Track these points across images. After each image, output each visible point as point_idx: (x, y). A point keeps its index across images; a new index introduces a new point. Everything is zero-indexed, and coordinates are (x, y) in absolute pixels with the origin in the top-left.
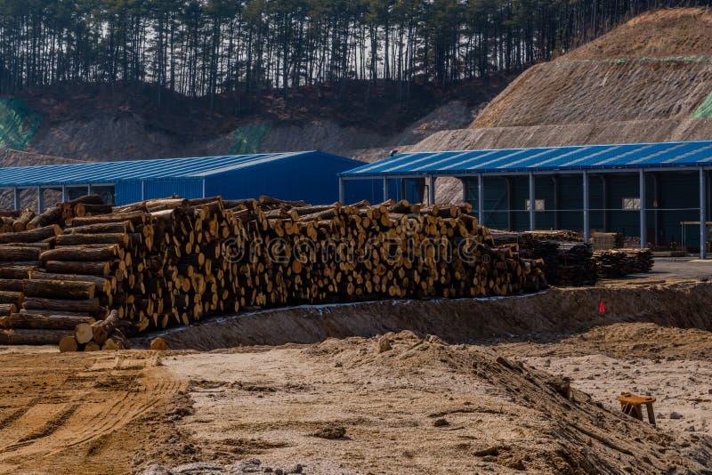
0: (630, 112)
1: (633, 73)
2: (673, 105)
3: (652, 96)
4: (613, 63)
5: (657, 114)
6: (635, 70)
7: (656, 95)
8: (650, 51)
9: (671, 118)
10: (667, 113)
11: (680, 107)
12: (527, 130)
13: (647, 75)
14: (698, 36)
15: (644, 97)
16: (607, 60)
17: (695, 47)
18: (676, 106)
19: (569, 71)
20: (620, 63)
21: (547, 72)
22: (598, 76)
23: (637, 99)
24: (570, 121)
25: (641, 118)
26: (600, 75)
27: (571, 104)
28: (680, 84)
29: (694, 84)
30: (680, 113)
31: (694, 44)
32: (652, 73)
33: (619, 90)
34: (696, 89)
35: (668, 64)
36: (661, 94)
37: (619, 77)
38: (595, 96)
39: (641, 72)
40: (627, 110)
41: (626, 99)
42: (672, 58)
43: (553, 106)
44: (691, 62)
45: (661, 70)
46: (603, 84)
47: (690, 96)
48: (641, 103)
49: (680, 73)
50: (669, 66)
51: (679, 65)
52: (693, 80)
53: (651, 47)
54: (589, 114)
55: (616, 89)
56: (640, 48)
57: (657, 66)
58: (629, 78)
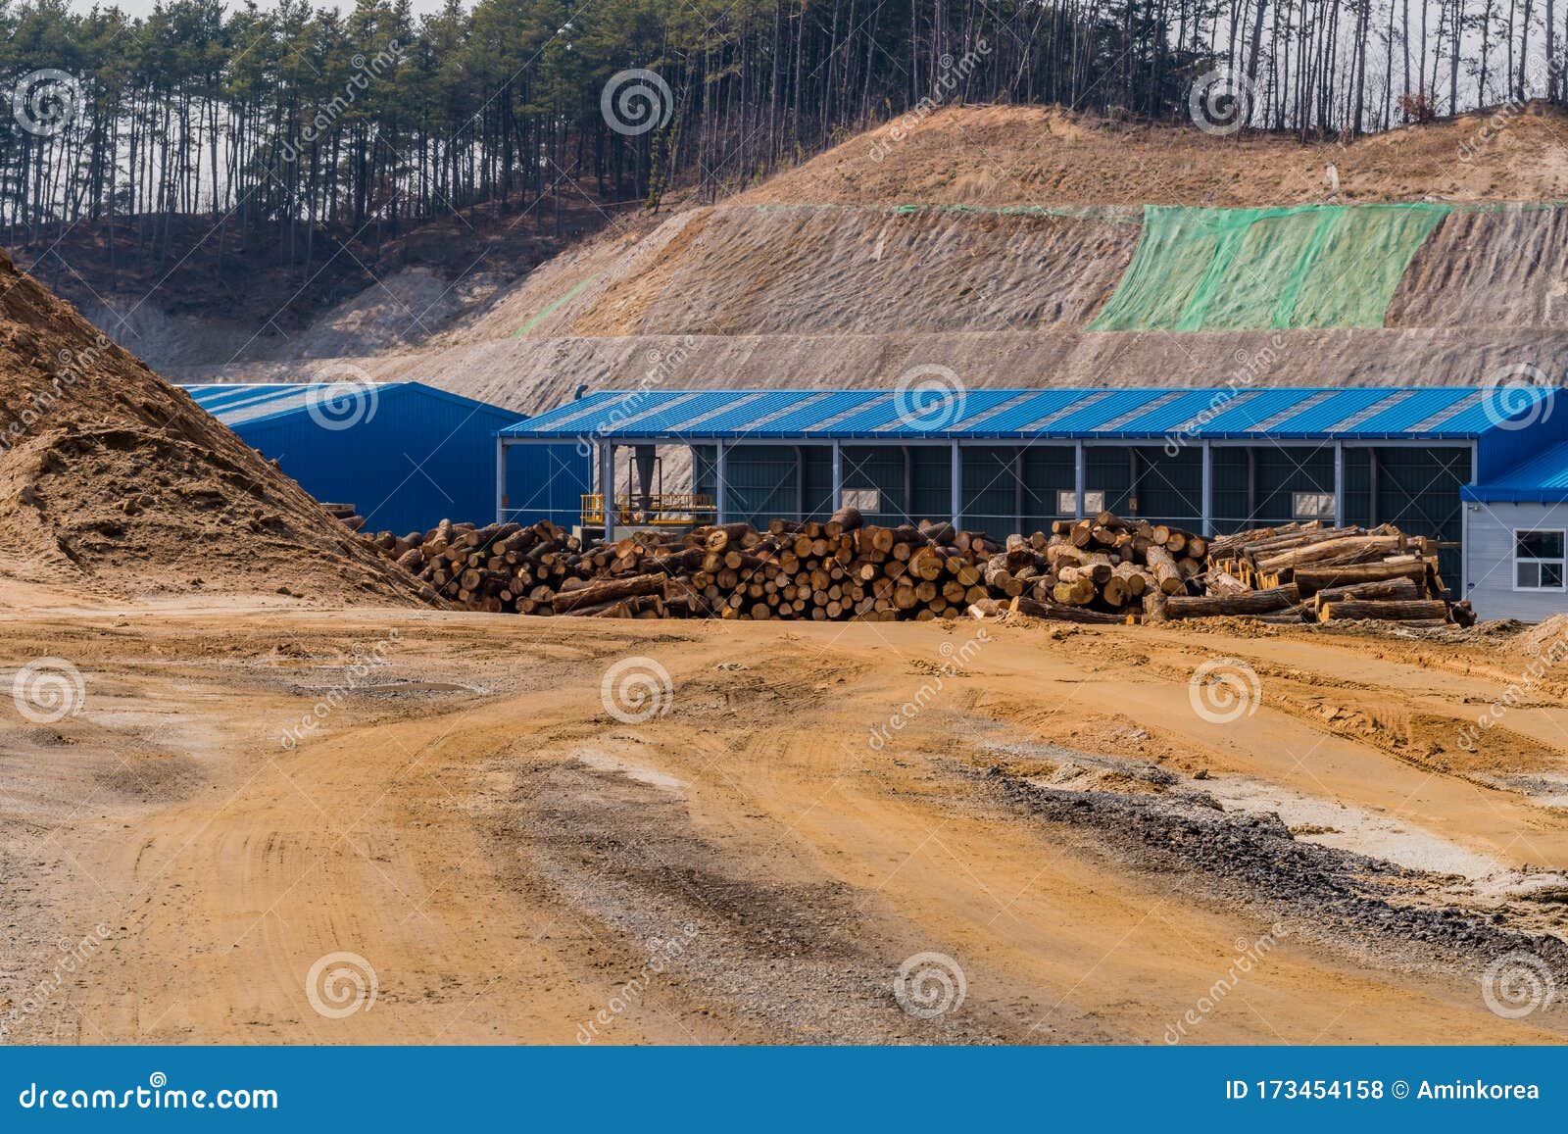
0: (950, 313)
1: (939, 234)
2: (1044, 304)
3: (992, 284)
4: (890, 214)
5: (1012, 320)
6: (943, 230)
7: (1000, 282)
8: (966, 194)
9: (1042, 328)
10: (1033, 318)
11: (1059, 309)
12: (732, 342)
13: (971, 241)
14: (1061, 167)
15: (975, 286)
16: (876, 206)
17: (1062, 188)
18: (1051, 306)
19: (793, 225)
20: (906, 215)
21: (740, 225)
22: (862, 239)
23: (961, 288)
24: (818, 326)
25: (977, 328)
26: (867, 236)
27: (812, 293)
28: (1049, 262)
29: (1079, 261)
30: (1062, 319)
31: (1058, 182)
32: (983, 238)
33: (916, 268)
34: (1086, 274)
35: (1015, 220)
36: (1011, 280)
37: (910, 243)
38: (863, 279)
39: (957, 235)
40: (943, 310)
41: (934, 286)
42: (1018, 208)
43: (771, 295)
44: (1063, 219)
45: (1001, 231)
46: (877, 254)
47: (1076, 287)
48: (970, 295)
49: (1045, 239)
50: (1017, 224)
51: (1039, 223)
52: (1075, 254)
53: (968, 185)
54: (858, 315)
55: (908, 267)
56: (942, 184)
57: (992, 223)
58: (933, 244)
